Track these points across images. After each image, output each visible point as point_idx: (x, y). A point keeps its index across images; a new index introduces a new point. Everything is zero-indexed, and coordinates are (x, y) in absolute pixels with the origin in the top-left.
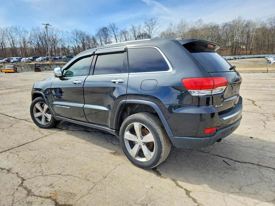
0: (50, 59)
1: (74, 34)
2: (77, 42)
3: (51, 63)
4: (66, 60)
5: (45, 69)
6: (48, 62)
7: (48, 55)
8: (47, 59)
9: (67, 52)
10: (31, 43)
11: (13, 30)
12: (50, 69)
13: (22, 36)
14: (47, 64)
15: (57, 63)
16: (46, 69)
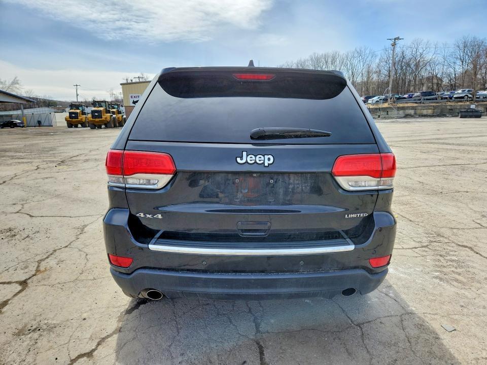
0: (389, 100)
1: (459, 47)
2: (463, 62)
3: (390, 106)
4: (419, 100)
5: (377, 116)
6: (386, 105)
7: (388, 92)
8: (385, 100)
9: (438, 84)
10: (379, 73)
11: (356, 55)
12: (387, 116)
13: (367, 63)
14: (383, 108)
15: (401, 105)
16: (379, 117)
